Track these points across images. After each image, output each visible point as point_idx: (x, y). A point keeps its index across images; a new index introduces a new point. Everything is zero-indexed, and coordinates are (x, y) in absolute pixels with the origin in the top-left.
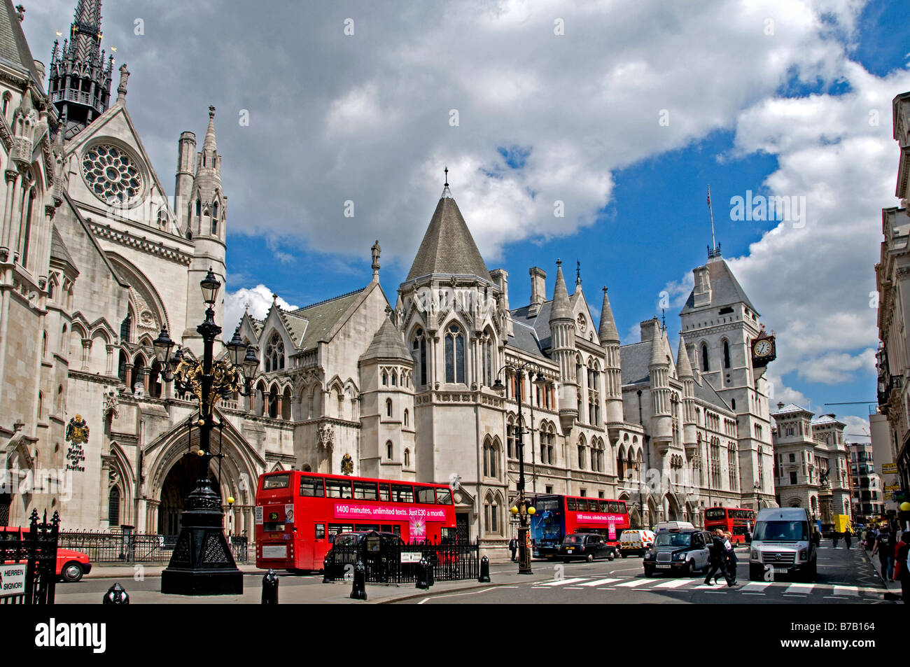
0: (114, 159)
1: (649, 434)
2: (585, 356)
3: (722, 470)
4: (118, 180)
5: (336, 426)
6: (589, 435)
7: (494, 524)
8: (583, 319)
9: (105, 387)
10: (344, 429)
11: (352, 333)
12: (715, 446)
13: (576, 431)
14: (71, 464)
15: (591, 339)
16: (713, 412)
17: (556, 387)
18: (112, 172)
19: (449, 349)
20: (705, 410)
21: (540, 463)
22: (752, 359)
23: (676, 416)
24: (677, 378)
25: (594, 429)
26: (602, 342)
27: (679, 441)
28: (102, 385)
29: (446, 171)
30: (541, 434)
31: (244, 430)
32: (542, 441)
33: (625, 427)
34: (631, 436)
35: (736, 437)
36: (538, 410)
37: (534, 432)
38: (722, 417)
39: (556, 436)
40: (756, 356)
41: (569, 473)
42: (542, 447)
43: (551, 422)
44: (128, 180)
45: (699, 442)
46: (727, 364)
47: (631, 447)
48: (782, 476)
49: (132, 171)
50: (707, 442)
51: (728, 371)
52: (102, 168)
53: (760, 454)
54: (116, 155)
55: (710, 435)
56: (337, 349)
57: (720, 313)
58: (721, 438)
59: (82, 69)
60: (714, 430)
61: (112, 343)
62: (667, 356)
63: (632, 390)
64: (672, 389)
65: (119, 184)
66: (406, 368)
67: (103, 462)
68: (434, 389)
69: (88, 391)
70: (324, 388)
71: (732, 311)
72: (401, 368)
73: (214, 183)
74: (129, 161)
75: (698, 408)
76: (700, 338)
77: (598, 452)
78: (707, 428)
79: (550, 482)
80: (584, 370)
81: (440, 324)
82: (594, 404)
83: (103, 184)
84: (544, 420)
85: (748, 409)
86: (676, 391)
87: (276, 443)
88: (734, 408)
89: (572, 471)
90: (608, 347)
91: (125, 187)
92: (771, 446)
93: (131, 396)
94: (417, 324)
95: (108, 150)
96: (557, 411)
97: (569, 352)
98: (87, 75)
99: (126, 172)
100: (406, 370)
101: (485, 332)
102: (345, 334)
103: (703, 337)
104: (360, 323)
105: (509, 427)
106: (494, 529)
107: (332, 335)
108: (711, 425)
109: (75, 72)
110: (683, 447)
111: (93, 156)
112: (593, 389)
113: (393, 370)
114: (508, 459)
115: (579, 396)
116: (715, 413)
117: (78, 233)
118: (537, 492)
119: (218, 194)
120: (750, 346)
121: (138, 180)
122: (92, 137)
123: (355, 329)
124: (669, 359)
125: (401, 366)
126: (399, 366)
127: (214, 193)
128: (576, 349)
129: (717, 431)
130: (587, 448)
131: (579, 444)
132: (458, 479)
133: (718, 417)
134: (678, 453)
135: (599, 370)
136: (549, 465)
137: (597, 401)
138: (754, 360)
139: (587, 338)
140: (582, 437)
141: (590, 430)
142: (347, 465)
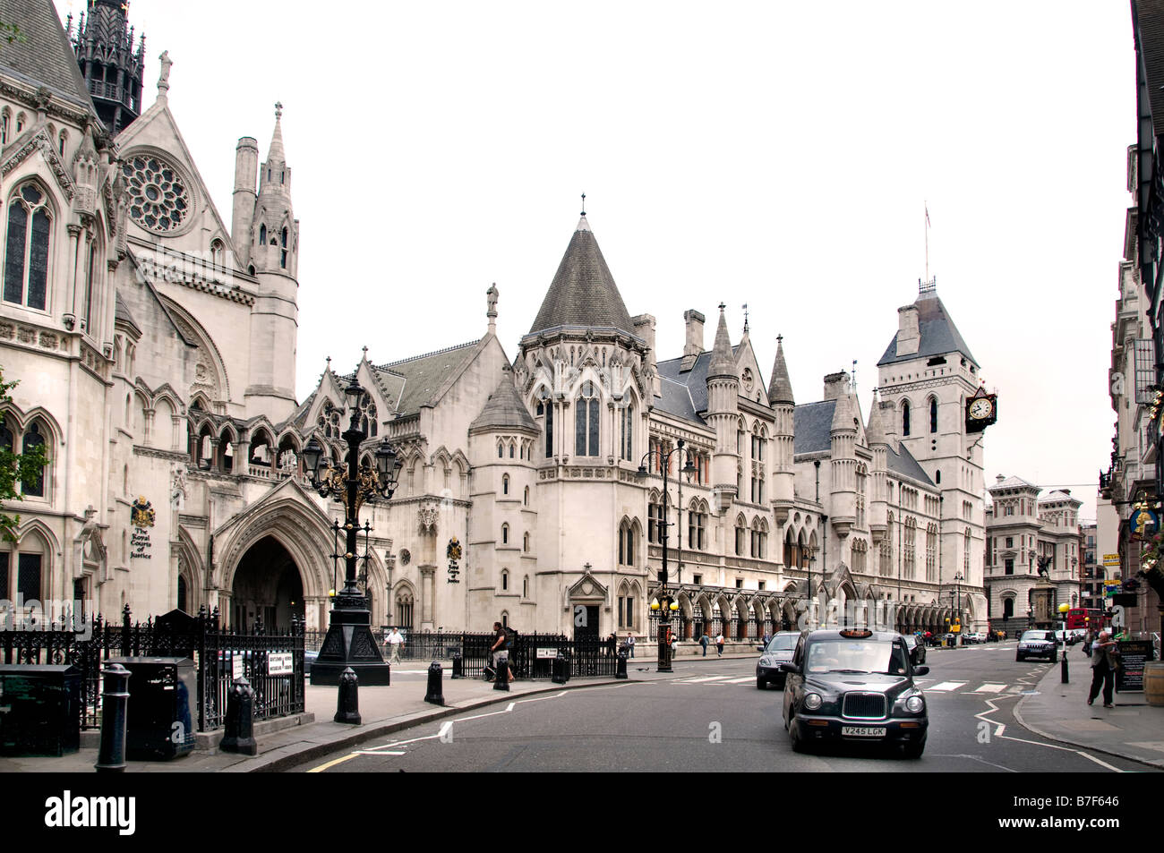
0: (155, 174)
1: (825, 514)
2: (750, 420)
3: (917, 557)
4: (161, 200)
5: (442, 505)
6: (750, 515)
7: (627, 618)
8: (749, 375)
9: (172, 464)
10: (450, 507)
11: (462, 395)
12: (910, 527)
13: (735, 511)
14: (136, 552)
15: (759, 400)
16: (911, 487)
17: (712, 458)
18: (153, 190)
19: (580, 416)
20: (900, 484)
21: (688, 548)
22: (966, 421)
23: (862, 492)
24: (865, 445)
25: (756, 507)
26: (772, 403)
27: (864, 522)
28: (168, 462)
30: (691, 514)
31: (330, 510)
32: (691, 522)
33: (796, 504)
34: (803, 515)
35: (938, 518)
36: (687, 485)
37: (682, 512)
38: (921, 493)
39: (709, 516)
40: (971, 419)
41: (723, 560)
42: (691, 529)
43: (704, 499)
44: (173, 200)
45: (890, 522)
46: (934, 426)
47: (803, 529)
48: (995, 564)
49: (178, 188)
50: (900, 523)
51: (933, 436)
52: (140, 186)
53: (967, 538)
54: (157, 169)
55: (904, 515)
56: (442, 415)
57: (929, 365)
58: (918, 519)
59: (106, 53)
60: (910, 509)
61: (179, 413)
62: (855, 419)
63: (807, 459)
64: (858, 459)
65: (161, 206)
66: (528, 437)
67: (172, 548)
68: (561, 462)
69: (152, 469)
70: (428, 460)
71: (945, 362)
72: (522, 438)
73: (283, 203)
74: (174, 175)
75: (891, 482)
76: (901, 395)
77: (759, 534)
78: (902, 506)
79: (699, 571)
80: (748, 437)
81: (571, 386)
82: (758, 477)
83: (141, 206)
84: (695, 498)
85: (956, 483)
86: (863, 461)
88: (938, 481)
89: (727, 558)
90: (780, 410)
91: (170, 209)
92: (982, 528)
93: (198, 472)
94: (542, 385)
95: (147, 162)
96: (712, 487)
97: (729, 416)
98: (113, 61)
99: (170, 190)
100: (528, 440)
101: (626, 396)
102: (453, 397)
103: (905, 393)
104: (471, 384)
105: (650, 506)
106: (630, 624)
107: (437, 399)
108: (906, 503)
109: (97, 57)
110: (868, 530)
112: (757, 459)
113: (512, 440)
114: (648, 543)
115: (739, 468)
116: (913, 488)
117: (136, 284)
118: (682, 582)
119: (288, 217)
120: (964, 404)
121: (186, 201)
123: (466, 391)
124: (857, 423)
125: (522, 435)
126: (519, 436)
127: (284, 216)
128: (738, 413)
129: (914, 510)
130: (746, 530)
131: (738, 526)
132: (588, 567)
133: (916, 493)
134: (862, 537)
135: (766, 437)
136: (698, 550)
137: (762, 474)
138: (968, 422)
139: (754, 397)
140: (741, 517)
141: (751, 509)
142: (454, 550)
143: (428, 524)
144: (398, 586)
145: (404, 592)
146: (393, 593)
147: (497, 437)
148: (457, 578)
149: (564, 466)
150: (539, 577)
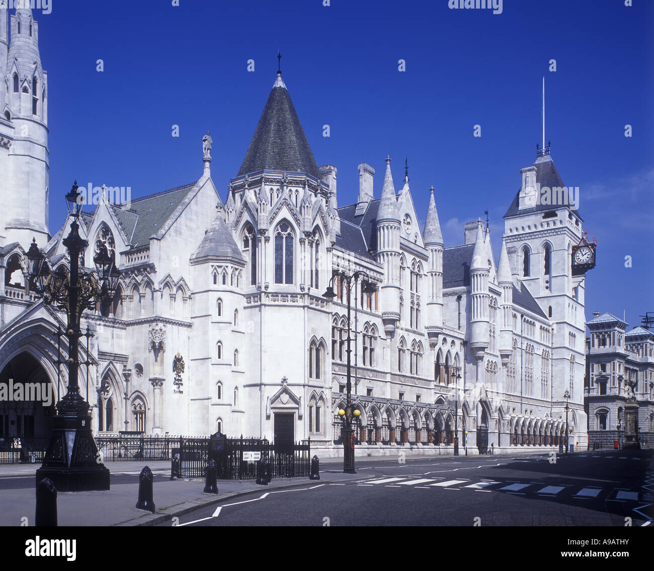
1: (466, 339)
2: (409, 258)
3: (534, 377)
5: (168, 325)
6: (410, 338)
7: (316, 425)
8: (409, 220)
10: (175, 327)
11: (184, 229)
12: (530, 351)
13: (398, 335)
15: (416, 241)
16: (530, 319)
17: (380, 289)
19: (278, 249)
20: (522, 316)
21: (361, 365)
22: (572, 266)
23: (494, 321)
24: (496, 283)
25: (414, 332)
26: (426, 245)
27: (495, 347)
29: (279, 57)
30: (364, 336)
32: (364, 343)
33: (444, 331)
34: (449, 340)
35: (550, 346)
36: (362, 312)
37: (358, 334)
38: (538, 325)
39: (378, 338)
40: (576, 263)
41: (389, 376)
42: (365, 349)
43: (374, 324)
45: (515, 348)
46: (548, 270)
47: (449, 351)
48: (593, 385)
50: (522, 349)
51: (547, 277)
53: (572, 363)
55: (525, 342)
56: (168, 247)
57: (544, 217)
58: (535, 346)
60: (529, 337)
62: (489, 261)
63: (452, 294)
64: (491, 295)
66: (237, 267)
68: (263, 289)
70: (156, 286)
71: (556, 215)
72: (232, 267)
73: (32, 55)
75: (515, 315)
76: (523, 242)
77: (417, 354)
78: (523, 335)
79: (370, 385)
80: (408, 272)
81: (271, 223)
82: (415, 307)
84: (367, 323)
85: (564, 317)
86: (495, 296)
87: (108, 342)
88: (550, 316)
89: (392, 374)
90: (432, 250)
92: (583, 355)
94: (247, 222)
96: (381, 314)
97: (393, 254)
100: (236, 269)
101: (314, 233)
102: (176, 231)
103: (526, 242)
104: (191, 220)
105: (333, 328)
106: (318, 429)
107: (163, 232)
108: (526, 332)
110: (498, 354)
112: (415, 292)
113: (224, 269)
114: (331, 361)
115: (401, 298)
116: (532, 320)
118: (358, 394)
119: (37, 68)
120: (571, 252)
123: (186, 226)
124: (490, 263)
125: (232, 265)
126: (230, 265)
128: (401, 251)
129: (532, 338)
130: (406, 351)
131: (400, 347)
132: (285, 380)
133: (534, 324)
134: (494, 359)
135: (421, 273)
136: (369, 367)
137: (418, 304)
138: (573, 266)
139: (412, 239)
140: (403, 340)
141: (411, 334)
142: (178, 364)
143: (157, 341)
144: (133, 396)
145: (138, 401)
146: (129, 402)
147: (212, 266)
148: (181, 389)
149: (265, 293)
150: (247, 388)
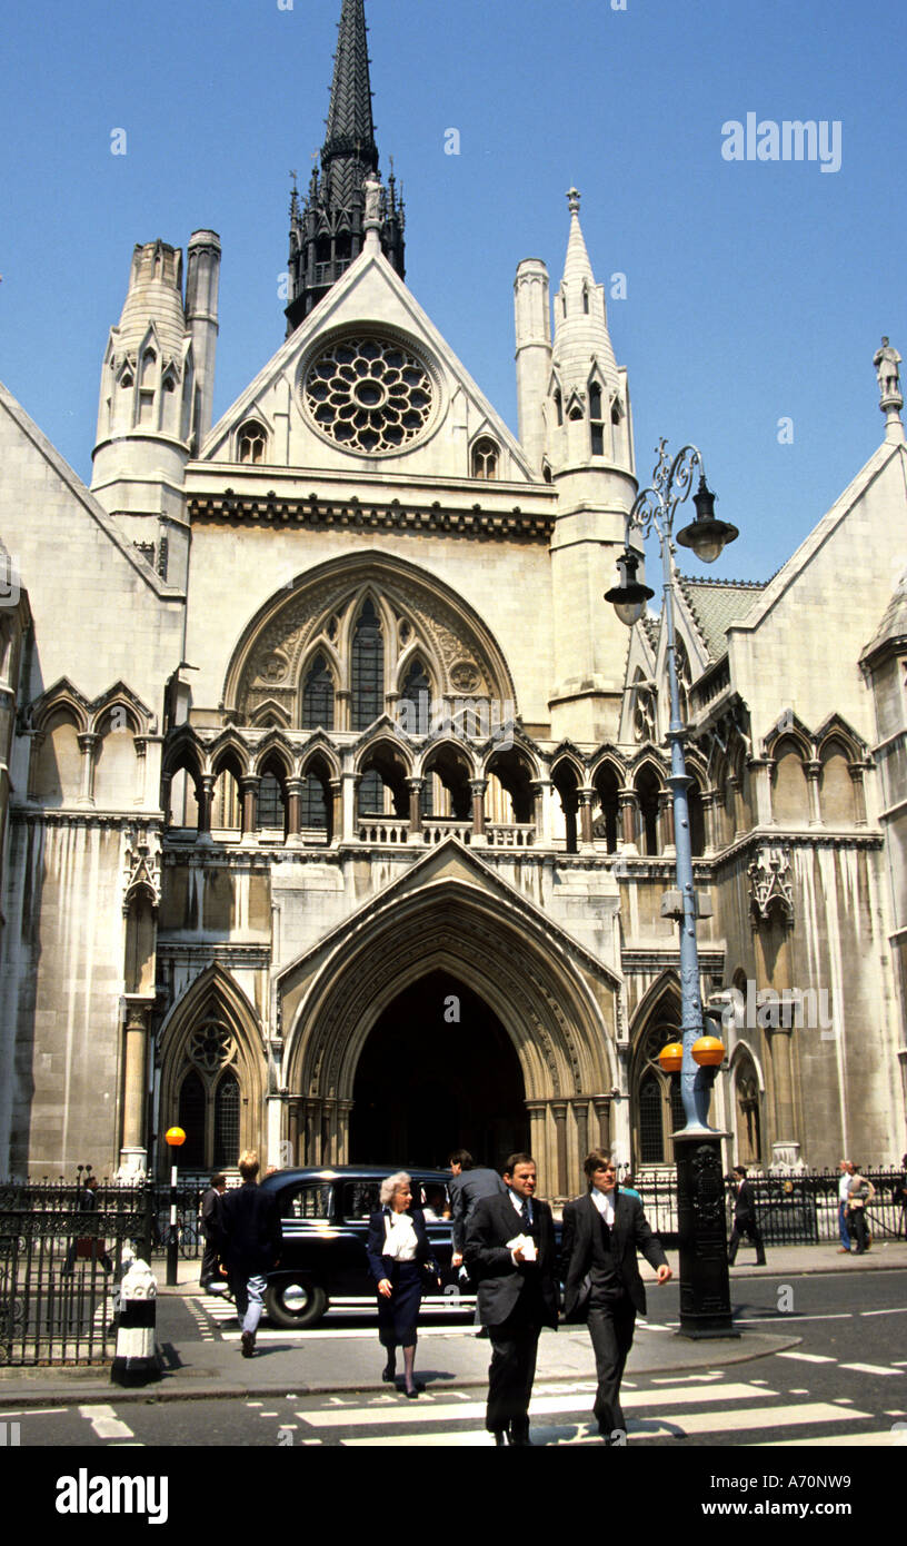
0: (371, 363)
4: (383, 401)
5: (798, 851)
18: (370, 391)
31: (553, 897)
44: (405, 397)
49: (413, 375)
52: (347, 388)
54: (375, 354)
59: (334, 220)
65: (385, 410)
70: (754, 755)
73: (588, 345)
74: (402, 357)
83: (351, 420)
91: (400, 412)
93: (253, 852)
95: (357, 348)
98: (345, 227)
99: (399, 381)
109: (322, 231)
111: (328, 370)
119: (596, 366)
121: (427, 391)
122: (317, 335)
127: (588, 365)
143: (764, 899)
